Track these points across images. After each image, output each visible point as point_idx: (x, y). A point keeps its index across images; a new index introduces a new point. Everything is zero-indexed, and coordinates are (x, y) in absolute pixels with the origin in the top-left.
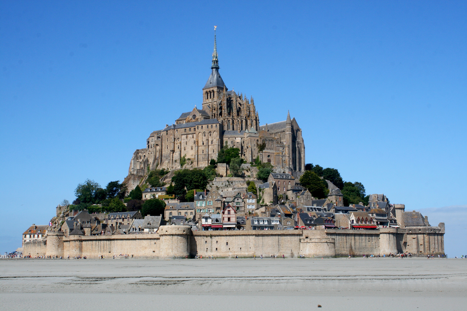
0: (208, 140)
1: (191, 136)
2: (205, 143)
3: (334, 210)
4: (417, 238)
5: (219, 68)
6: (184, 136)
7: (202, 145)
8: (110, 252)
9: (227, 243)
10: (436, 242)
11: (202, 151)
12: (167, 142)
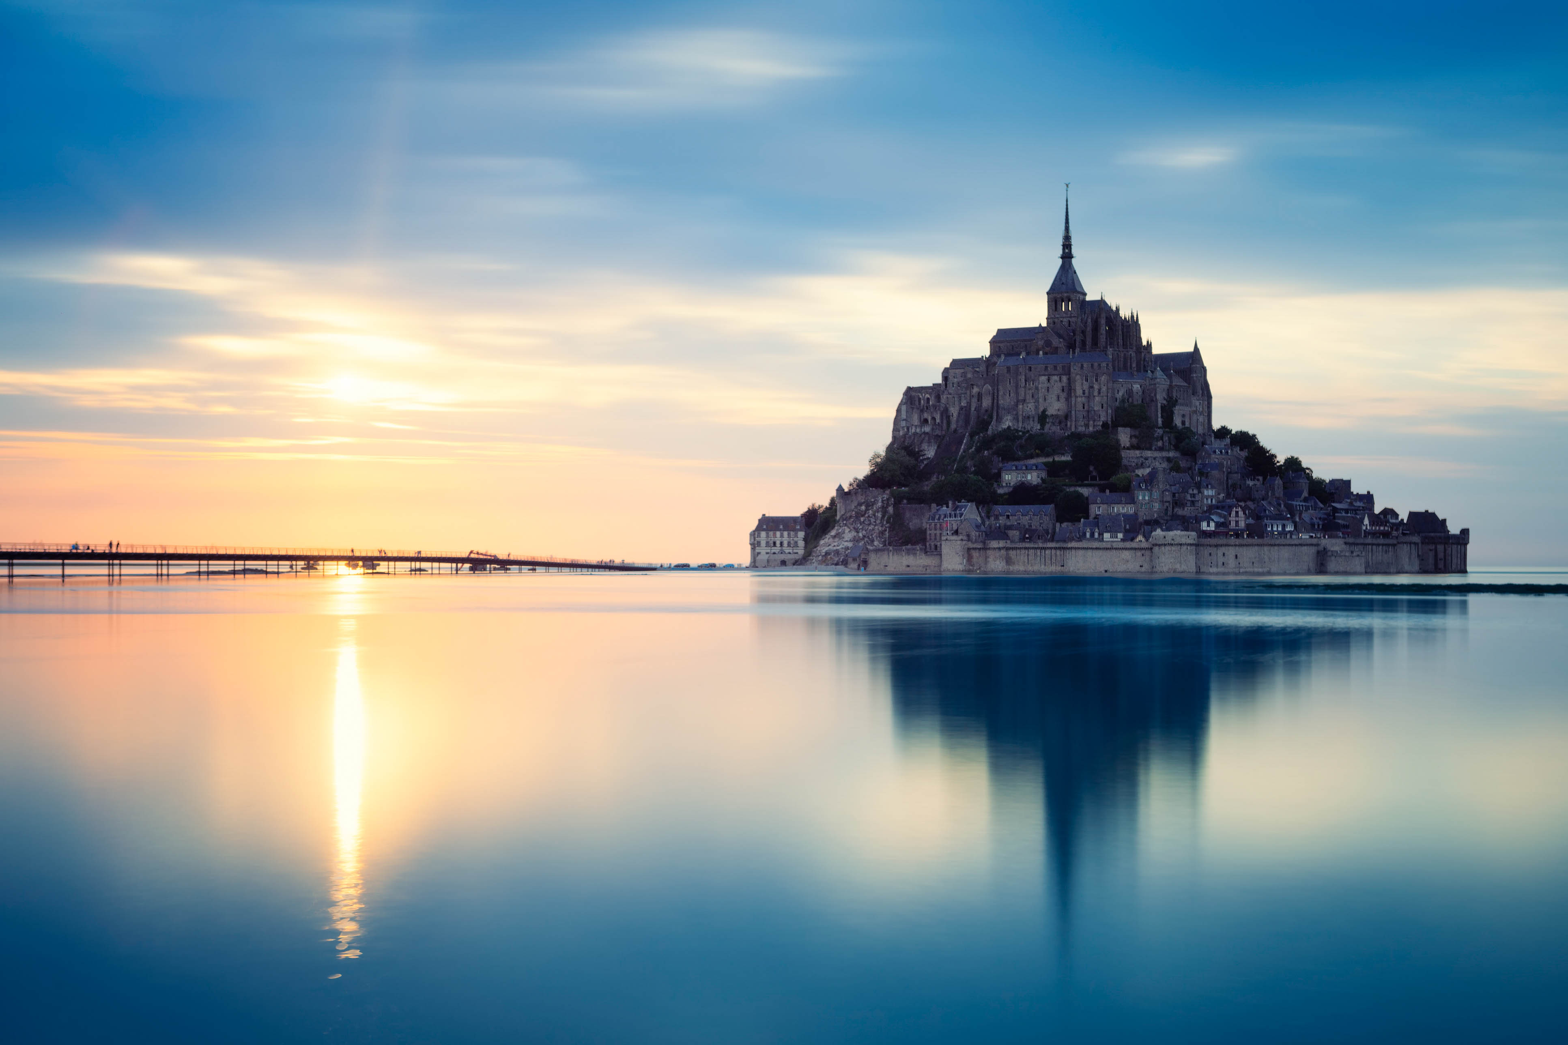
0: (1091, 387)
1: (1056, 378)
2: (1087, 392)
3: (1332, 508)
4: (1436, 548)
5: (1073, 257)
6: (1043, 377)
7: (1082, 395)
8: (1063, 566)
9: (1236, 556)
10: (1459, 556)
11: (1082, 405)
12: (1008, 384)
